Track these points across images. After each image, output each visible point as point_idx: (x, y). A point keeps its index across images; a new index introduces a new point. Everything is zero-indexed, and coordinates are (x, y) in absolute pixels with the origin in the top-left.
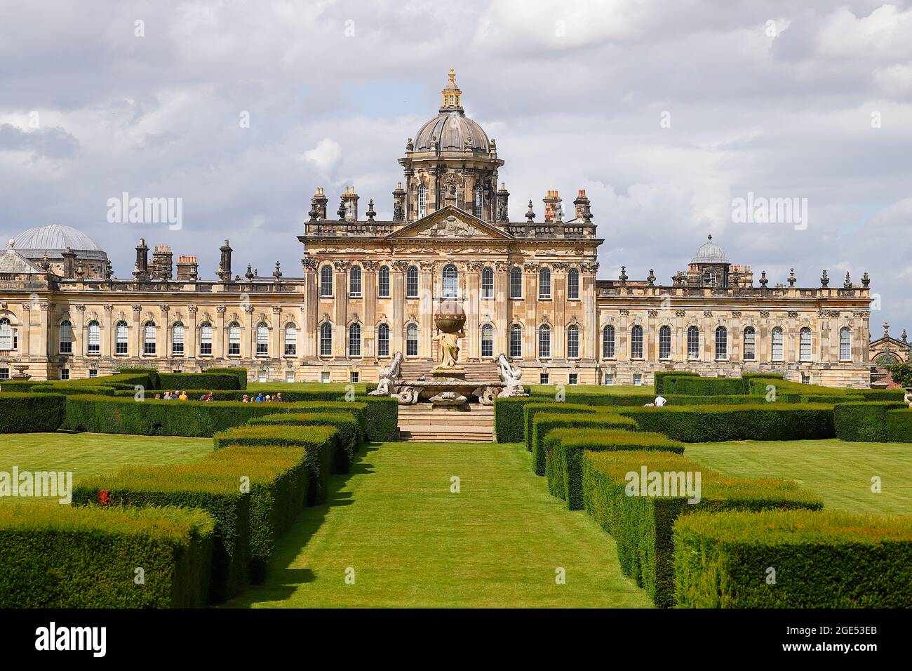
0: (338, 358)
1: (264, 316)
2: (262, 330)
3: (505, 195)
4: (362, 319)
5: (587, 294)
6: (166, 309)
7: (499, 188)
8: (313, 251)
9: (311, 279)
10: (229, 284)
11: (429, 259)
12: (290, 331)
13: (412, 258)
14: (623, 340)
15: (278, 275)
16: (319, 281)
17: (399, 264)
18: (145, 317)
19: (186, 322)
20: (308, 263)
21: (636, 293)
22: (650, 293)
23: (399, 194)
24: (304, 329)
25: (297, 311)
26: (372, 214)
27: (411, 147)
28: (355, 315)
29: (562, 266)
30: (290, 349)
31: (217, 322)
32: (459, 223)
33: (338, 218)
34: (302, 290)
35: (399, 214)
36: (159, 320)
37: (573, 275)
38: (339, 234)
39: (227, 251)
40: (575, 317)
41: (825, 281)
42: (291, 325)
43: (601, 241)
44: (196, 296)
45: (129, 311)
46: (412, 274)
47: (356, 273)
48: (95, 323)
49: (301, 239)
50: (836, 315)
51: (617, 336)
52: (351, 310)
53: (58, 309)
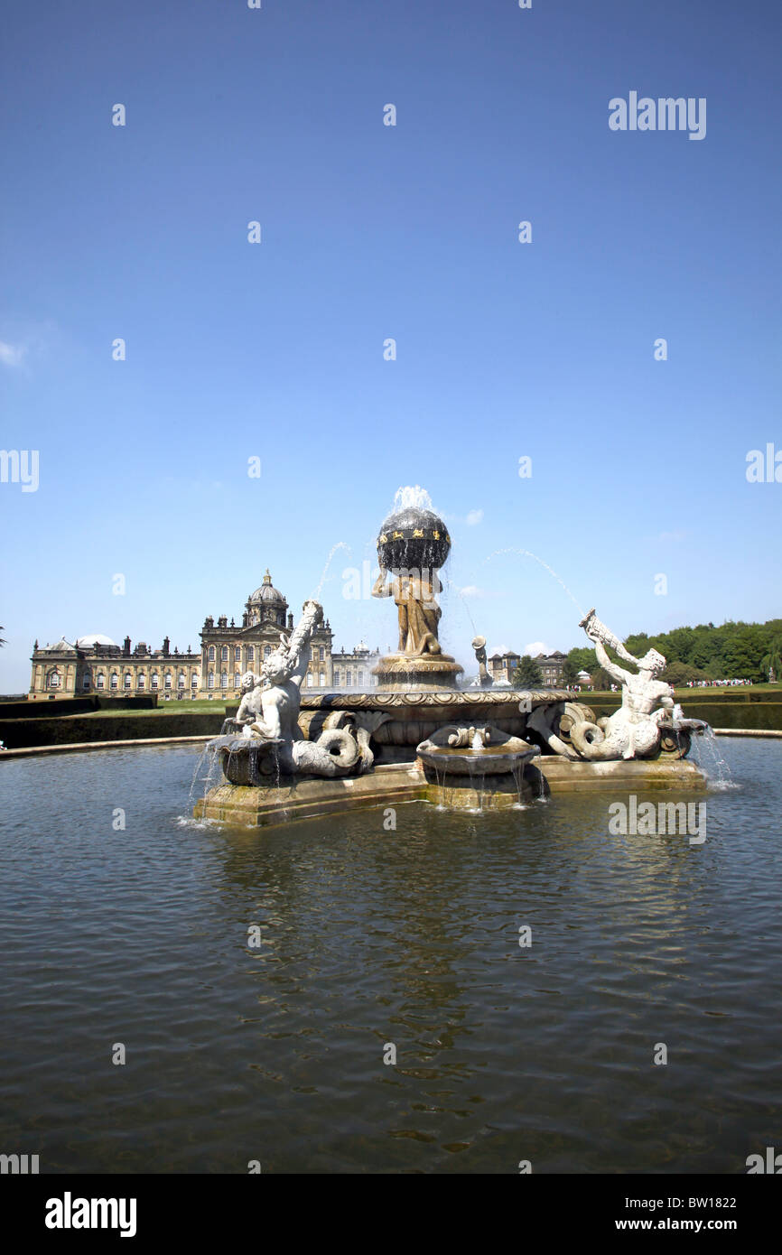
0: (216, 689)
1: (182, 670)
2: (182, 677)
3: (291, 617)
4: (228, 670)
5: (327, 659)
6: (136, 667)
7: (287, 614)
8: (206, 641)
9: (204, 653)
10: (167, 656)
11: (258, 643)
12: (195, 676)
13: (251, 644)
14: (343, 678)
15: (189, 651)
16: (208, 653)
17: (245, 645)
18: (126, 671)
19: (145, 673)
20: (203, 646)
21: (349, 658)
22: (354, 658)
23: (245, 616)
24: (201, 676)
25: (198, 668)
26: (233, 624)
27: (250, 599)
28: (225, 669)
29: (317, 646)
30: (194, 685)
31: (160, 672)
32: (272, 628)
33: (218, 626)
34: (201, 658)
35: (245, 624)
36: (132, 672)
37: (321, 650)
38: (218, 633)
39: (167, 642)
40: (322, 669)
42: (195, 674)
43: (333, 636)
44: (150, 661)
45: (118, 668)
46: (249, 649)
47: (225, 649)
48: (101, 674)
49: (200, 634)
51: (340, 676)
52: (223, 667)
53: (83, 668)
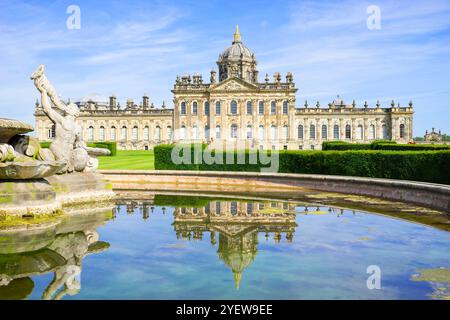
1: (158, 123)
2: (158, 129)
3: (257, 72)
5: (293, 112)
6: (118, 121)
8: (177, 96)
9: (177, 108)
10: (145, 111)
11: (225, 99)
12: (169, 129)
13: (217, 98)
14: (307, 131)
15: (164, 106)
16: (180, 109)
17: (212, 101)
18: (111, 125)
19: (127, 126)
20: (175, 101)
21: (312, 111)
22: (317, 111)
24: (174, 128)
25: (172, 121)
26: (201, 81)
29: (280, 100)
31: (139, 126)
32: (237, 83)
34: (173, 112)
35: (212, 80)
36: (117, 125)
37: (285, 105)
38: (188, 89)
39: (145, 98)
40: (286, 122)
41: (392, 105)
42: (170, 127)
43: (297, 90)
44: (131, 116)
45: (104, 122)
47: (195, 105)
49: (172, 91)
50: (397, 119)
51: (304, 129)
52: (193, 121)
